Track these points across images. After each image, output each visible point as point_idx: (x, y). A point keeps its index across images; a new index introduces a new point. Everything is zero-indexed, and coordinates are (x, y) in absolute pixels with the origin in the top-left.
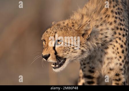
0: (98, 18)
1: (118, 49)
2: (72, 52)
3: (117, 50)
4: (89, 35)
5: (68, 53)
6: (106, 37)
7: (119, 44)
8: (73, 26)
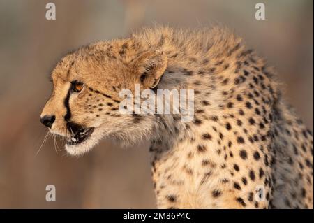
0: (197, 56)
1: (230, 144)
2: (108, 114)
3: (227, 147)
4: (156, 80)
5: (98, 116)
6: (206, 103)
7: (235, 133)
8: (122, 53)
